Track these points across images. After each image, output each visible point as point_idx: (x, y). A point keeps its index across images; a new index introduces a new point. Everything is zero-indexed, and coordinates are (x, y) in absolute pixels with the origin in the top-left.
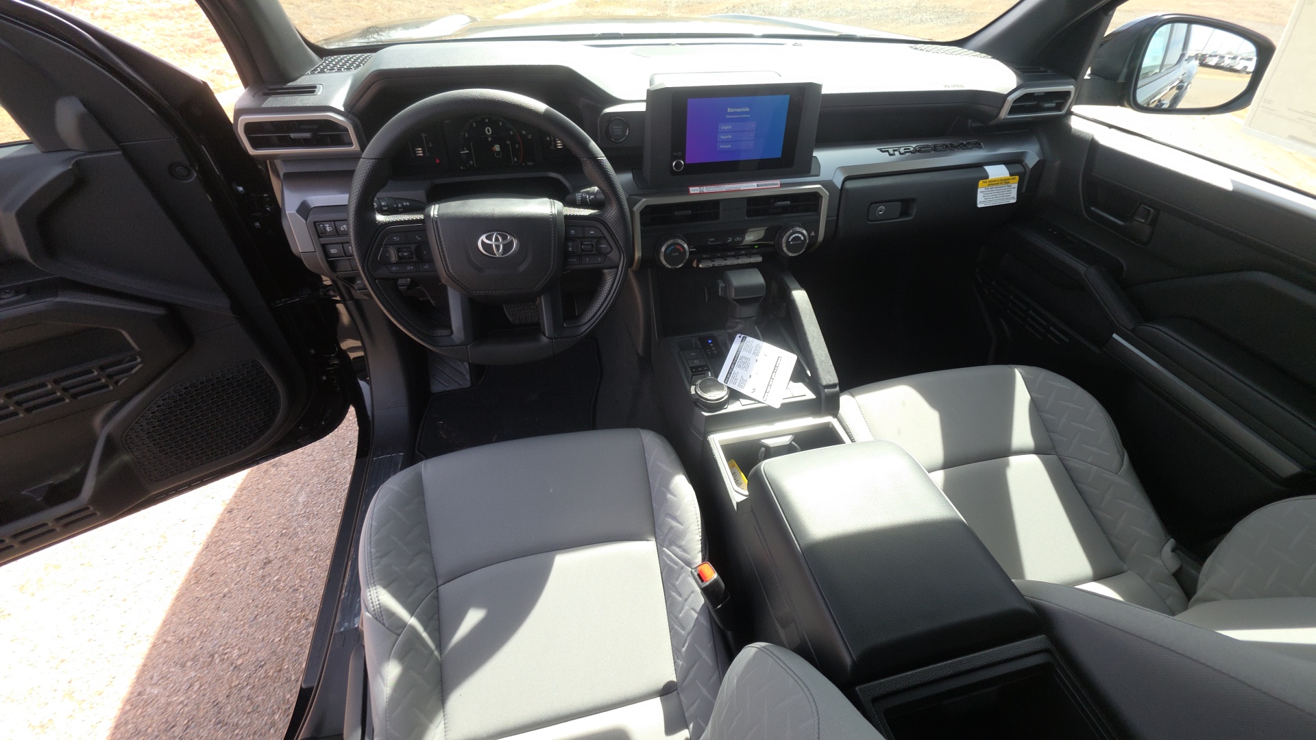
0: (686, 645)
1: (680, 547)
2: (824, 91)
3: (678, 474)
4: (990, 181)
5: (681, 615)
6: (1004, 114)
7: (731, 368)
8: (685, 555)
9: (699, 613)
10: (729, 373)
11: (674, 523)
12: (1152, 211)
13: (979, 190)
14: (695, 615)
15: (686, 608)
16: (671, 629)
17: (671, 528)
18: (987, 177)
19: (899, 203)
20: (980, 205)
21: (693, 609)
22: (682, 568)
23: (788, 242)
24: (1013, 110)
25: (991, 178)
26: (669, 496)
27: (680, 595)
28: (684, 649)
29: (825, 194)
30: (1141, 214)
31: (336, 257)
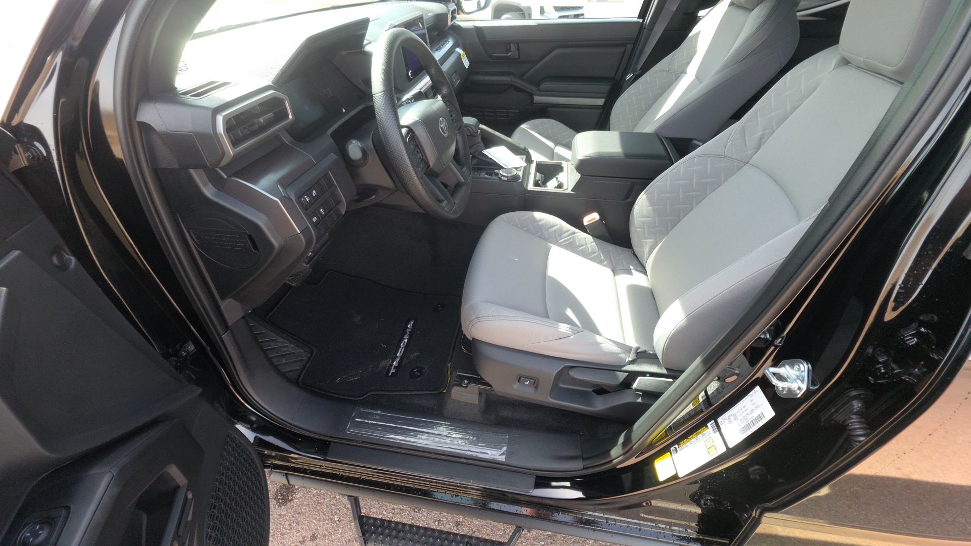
0: (602, 255)
1: (565, 233)
4: (462, 56)
5: (590, 251)
6: (449, 22)
7: (500, 162)
8: (570, 232)
9: (594, 241)
10: (502, 164)
11: (554, 229)
13: (462, 60)
14: (594, 243)
15: (589, 246)
16: (591, 259)
17: (555, 231)
18: (459, 54)
19: (455, 74)
20: (467, 67)
21: (592, 243)
22: (574, 237)
24: (451, 20)
25: (462, 54)
26: (541, 223)
27: (583, 246)
28: (602, 258)
30: (513, 48)
31: (320, 222)
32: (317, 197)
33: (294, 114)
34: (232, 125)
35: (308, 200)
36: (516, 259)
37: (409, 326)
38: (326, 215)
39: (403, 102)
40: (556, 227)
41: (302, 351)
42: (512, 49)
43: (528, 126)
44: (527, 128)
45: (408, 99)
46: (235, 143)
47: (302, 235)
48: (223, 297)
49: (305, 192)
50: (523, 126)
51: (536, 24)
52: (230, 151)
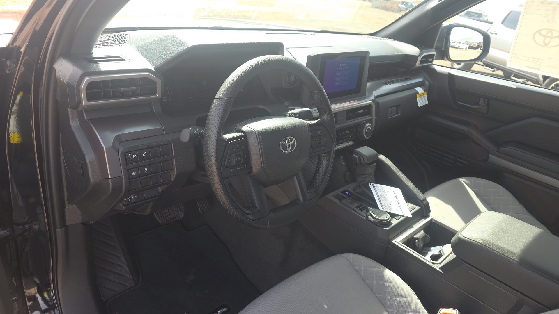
2: (371, 55)
3: (385, 269)
4: (419, 95)
6: (418, 64)
7: (380, 202)
10: (381, 204)
12: (486, 100)
13: (418, 99)
17: (400, 303)
18: (418, 93)
19: (395, 107)
20: (419, 106)
23: (366, 131)
24: (421, 62)
25: (419, 93)
26: (388, 285)
29: (374, 105)
30: (482, 102)
31: (139, 177)
32: (146, 158)
33: (163, 93)
34: (91, 86)
35: (134, 157)
36: (325, 306)
37: (219, 311)
38: (147, 175)
39: (288, 114)
40: (404, 299)
41: (131, 278)
42: (480, 103)
43: (468, 182)
44: (466, 183)
45: (294, 113)
46: (89, 99)
47: (111, 181)
48: (70, 202)
49: (136, 151)
50: (461, 180)
51: (515, 87)
52: (84, 101)
